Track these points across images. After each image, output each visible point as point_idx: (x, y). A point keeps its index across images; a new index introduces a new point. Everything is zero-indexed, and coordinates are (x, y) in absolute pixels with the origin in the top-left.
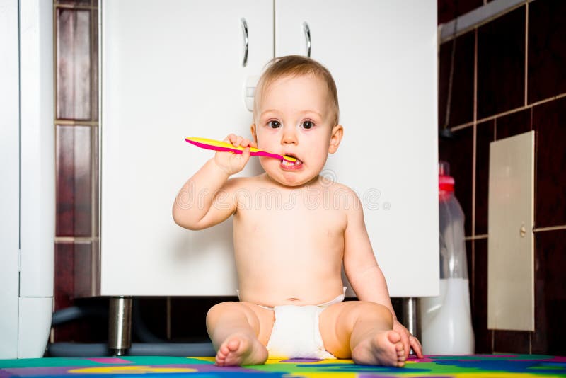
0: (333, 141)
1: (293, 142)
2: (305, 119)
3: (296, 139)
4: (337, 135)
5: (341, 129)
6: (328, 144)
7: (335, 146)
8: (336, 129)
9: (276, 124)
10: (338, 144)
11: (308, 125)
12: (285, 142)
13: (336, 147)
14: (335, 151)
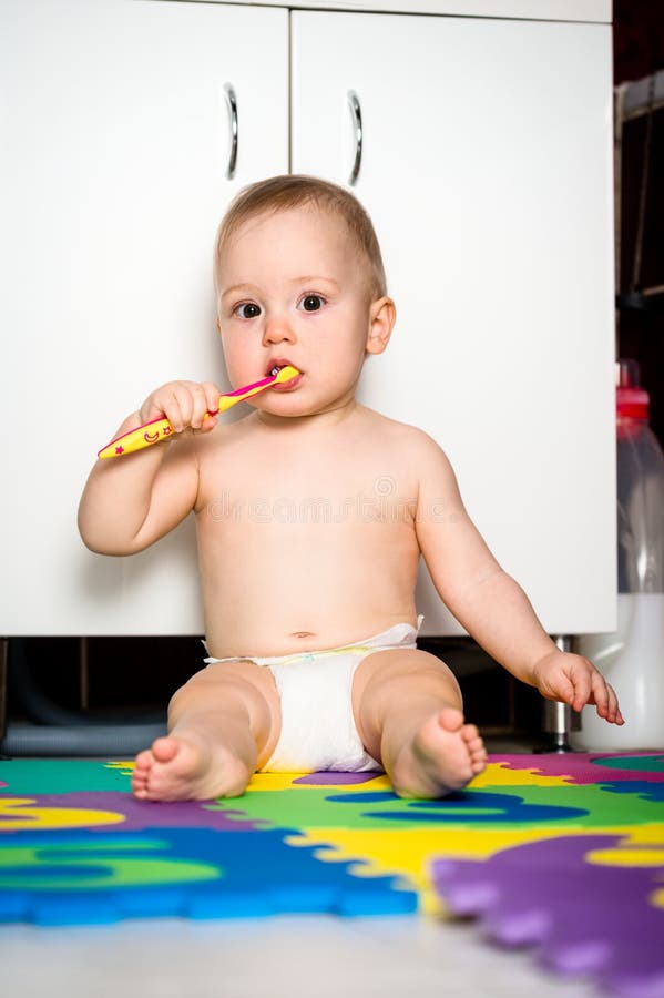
0: (375, 330)
1: (286, 340)
2: (304, 293)
3: (291, 331)
4: (383, 316)
5: (389, 305)
6: (363, 336)
7: (380, 340)
8: (376, 306)
9: (252, 311)
10: (388, 336)
11: (312, 303)
12: (270, 342)
13: (384, 340)
14: (384, 349)
